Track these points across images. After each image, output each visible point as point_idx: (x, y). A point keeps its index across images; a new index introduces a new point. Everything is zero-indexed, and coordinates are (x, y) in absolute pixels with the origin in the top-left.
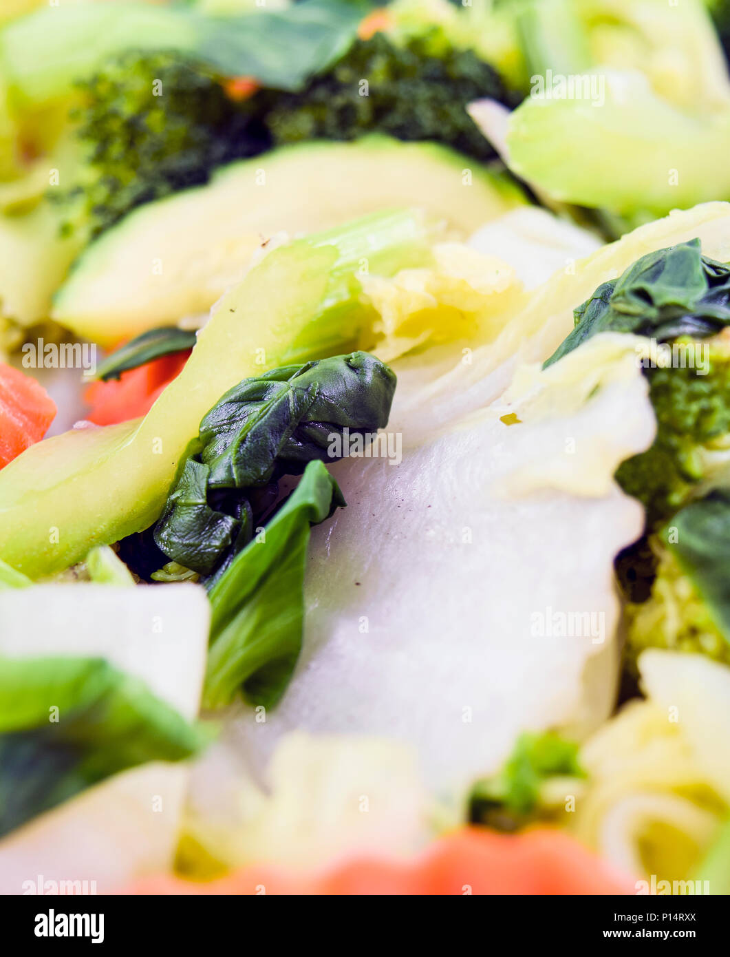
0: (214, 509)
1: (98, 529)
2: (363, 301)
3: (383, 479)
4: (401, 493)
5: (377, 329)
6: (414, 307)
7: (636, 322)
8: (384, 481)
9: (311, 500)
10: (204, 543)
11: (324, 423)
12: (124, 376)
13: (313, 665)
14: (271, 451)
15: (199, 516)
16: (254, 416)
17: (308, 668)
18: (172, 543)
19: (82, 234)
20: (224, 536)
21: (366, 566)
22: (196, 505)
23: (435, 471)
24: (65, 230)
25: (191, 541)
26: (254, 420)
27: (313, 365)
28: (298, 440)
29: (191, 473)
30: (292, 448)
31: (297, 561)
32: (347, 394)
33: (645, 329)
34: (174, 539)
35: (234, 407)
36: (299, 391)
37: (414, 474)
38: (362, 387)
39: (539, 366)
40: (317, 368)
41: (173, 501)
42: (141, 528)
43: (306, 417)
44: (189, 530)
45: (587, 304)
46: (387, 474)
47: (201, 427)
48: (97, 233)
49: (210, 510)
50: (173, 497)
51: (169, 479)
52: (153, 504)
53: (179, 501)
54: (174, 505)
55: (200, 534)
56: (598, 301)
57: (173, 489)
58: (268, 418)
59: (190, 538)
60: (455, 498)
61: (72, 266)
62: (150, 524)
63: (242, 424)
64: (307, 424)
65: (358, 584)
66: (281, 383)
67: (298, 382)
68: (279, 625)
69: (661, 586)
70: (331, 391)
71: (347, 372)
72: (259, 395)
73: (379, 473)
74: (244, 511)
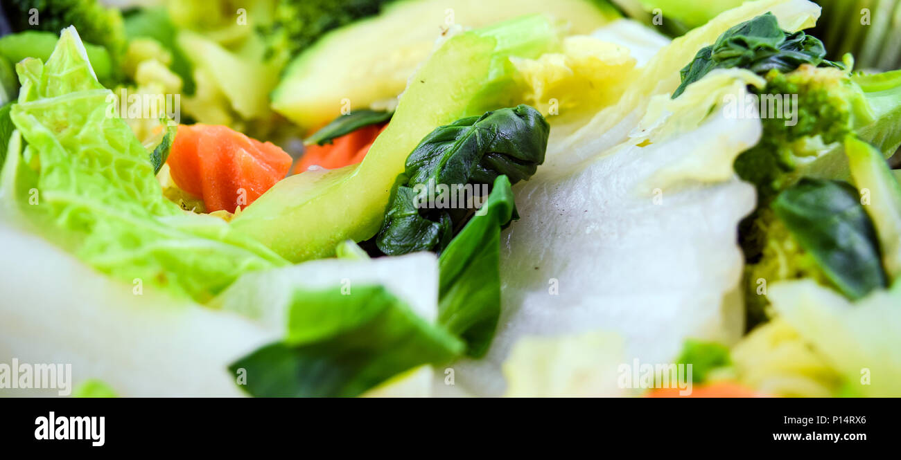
0: (424, 218)
1: (336, 237)
2: (516, 78)
3: (546, 198)
4: (561, 206)
5: (528, 97)
6: (557, 77)
7: (738, 60)
8: (547, 199)
9: (504, 199)
10: (417, 244)
11: (502, 154)
12: (336, 141)
13: (510, 325)
14: (466, 174)
15: (412, 224)
16: (449, 150)
17: (506, 327)
18: (391, 246)
19: (284, 54)
20: (433, 237)
21: (542, 256)
22: (410, 215)
23: (586, 187)
24: (269, 55)
25: (408, 243)
26: (451, 152)
27: (490, 114)
28: (483, 167)
29: (403, 195)
30: (479, 172)
31: (493, 248)
32: (517, 133)
33: (746, 64)
34: (393, 243)
35: (433, 146)
36: (483, 130)
37: (569, 192)
38: (528, 128)
39: (668, 96)
40: (494, 115)
41: (390, 216)
42: (367, 237)
43: (489, 148)
44: (405, 234)
45: (690, 65)
46: (548, 194)
47: (407, 162)
48: (296, 53)
49: (421, 218)
50: (390, 213)
51: (385, 202)
52: (374, 220)
53: (395, 215)
54: (391, 219)
55: (414, 237)
56: (700, 60)
57: (389, 208)
58: (462, 149)
59: (407, 241)
60: (606, 202)
61: (282, 74)
62: (372, 235)
63: (440, 158)
64: (489, 154)
65: (536, 268)
66: (468, 128)
67: (481, 124)
68: (483, 295)
69: (773, 245)
70: (506, 131)
71: (516, 118)
72: (452, 136)
73: (542, 194)
74: (446, 221)
